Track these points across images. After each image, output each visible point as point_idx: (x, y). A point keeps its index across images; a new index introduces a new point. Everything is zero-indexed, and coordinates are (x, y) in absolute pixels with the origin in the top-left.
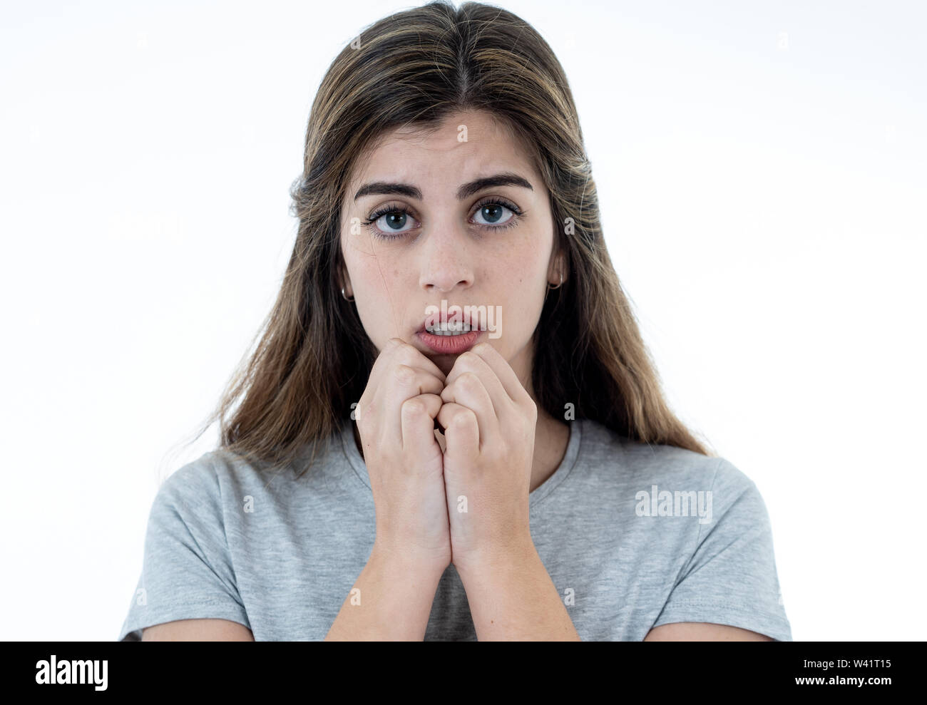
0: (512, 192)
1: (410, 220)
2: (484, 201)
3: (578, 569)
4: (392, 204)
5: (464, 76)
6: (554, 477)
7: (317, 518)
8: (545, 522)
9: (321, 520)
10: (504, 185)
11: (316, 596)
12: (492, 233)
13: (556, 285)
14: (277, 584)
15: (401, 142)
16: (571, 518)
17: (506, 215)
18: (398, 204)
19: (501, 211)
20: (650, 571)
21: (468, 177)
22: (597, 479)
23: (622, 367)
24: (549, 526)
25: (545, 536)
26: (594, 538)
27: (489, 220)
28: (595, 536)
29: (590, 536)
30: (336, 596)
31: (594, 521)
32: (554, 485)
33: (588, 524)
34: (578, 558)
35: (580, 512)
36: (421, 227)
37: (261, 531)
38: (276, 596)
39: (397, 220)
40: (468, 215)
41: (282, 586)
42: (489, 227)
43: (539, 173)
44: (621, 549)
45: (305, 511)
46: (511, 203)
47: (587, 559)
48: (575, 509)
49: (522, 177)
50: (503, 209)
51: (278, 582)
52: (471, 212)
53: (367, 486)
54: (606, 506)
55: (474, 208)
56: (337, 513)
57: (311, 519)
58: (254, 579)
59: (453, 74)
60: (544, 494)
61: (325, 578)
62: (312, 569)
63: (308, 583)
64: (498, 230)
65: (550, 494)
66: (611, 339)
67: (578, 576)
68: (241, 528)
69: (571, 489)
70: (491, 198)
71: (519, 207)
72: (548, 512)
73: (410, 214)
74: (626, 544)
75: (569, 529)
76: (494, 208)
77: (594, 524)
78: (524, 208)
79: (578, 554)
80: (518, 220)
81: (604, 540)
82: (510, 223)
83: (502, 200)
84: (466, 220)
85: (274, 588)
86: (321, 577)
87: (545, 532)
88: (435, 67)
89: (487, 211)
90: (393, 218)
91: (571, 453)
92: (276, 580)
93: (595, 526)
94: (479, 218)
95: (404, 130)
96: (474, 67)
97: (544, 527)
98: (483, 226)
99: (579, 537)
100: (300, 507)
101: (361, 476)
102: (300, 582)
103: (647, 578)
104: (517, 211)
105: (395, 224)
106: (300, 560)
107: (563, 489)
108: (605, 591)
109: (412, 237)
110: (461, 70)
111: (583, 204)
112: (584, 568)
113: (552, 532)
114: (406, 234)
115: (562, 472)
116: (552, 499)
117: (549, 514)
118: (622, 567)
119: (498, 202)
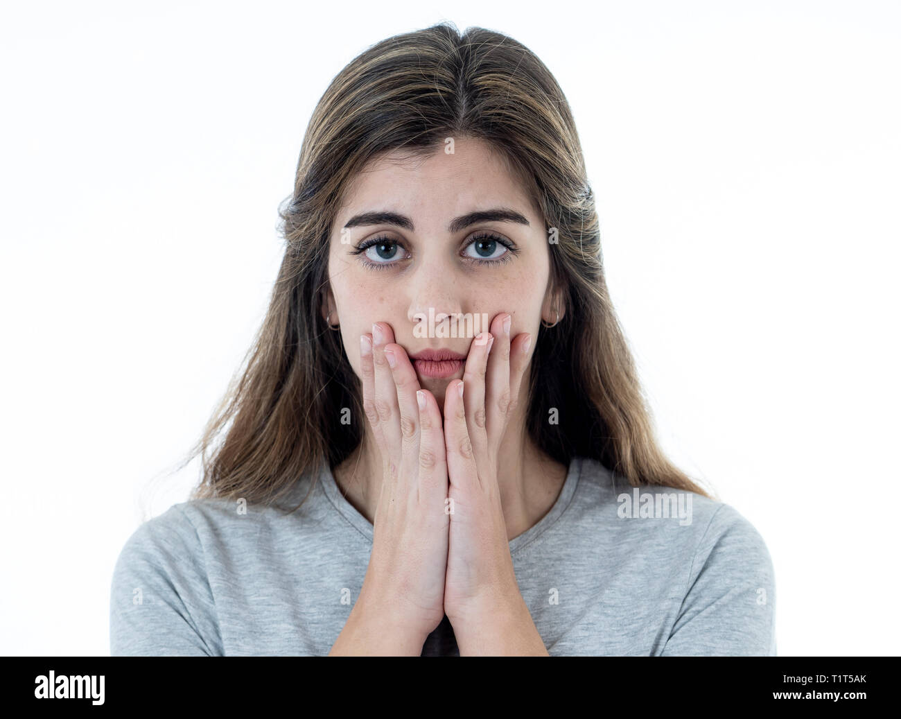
0: (507, 228)
1: (400, 250)
2: (477, 234)
3: (564, 616)
4: (382, 235)
5: (463, 102)
6: (543, 521)
7: (303, 563)
8: (531, 565)
9: (307, 565)
10: (498, 220)
12: (484, 267)
13: (552, 324)
14: (266, 629)
15: (395, 168)
16: (558, 562)
17: (500, 251)
18: (389, 235)
19: (495, 246)
21: (462, 211)
22: (590, 521)
24: (534, 570)
25: (530, 580)
26: (583, 584)
27: (482, 255)
28: (583, 582)
29: (578, 581)
30: (329, 643)
31: (583, 565)
32: (543, 528)
33: (576, 568)
34: (564, 605)
35: (568, 555)
36: (411, 258)
37: (245, 578)
38: (266, 640)
39: (387, 250)
40: (459, 250)
41: (272, 631)
42: (481, 261)
43: (537, 206)
44: (607, 591)
46: (505, 239)
47: (572, 606)
48: (564, 552)
49: (518, 212)
50: (497, 243)
51: (267, 627)
52: (464, 244)
54: (597, 550)
55: (467, 241)
56: (323, 556)
57: (296, 564)
59: (451, 98)
60: (531, 538)
61: (317, 626)
62: (303, 617)
63: (301, 629)
64: (491, 265)
65: (537, 537)
66: (601, 376)
68: (223, 576)
69: (561, 532)
70: (484, 232)
71: (514, 243)
72: (535, 556)
73: (402, 246)
74: (611, 586)
75: (555, 574)
76: (487, 243)
77: (581, 568)
78: (519, 243)
79: (563, 601)
80: (512, 256)
81: (592, 586)
82: (503, 258)
83: (497, 236)
84: (458, 253)
85: (263, 632)
86: (313, 625)
87: (530, 577)
88: (435, 90)
89: (480, 245)
90: (383, 248)
91: (565, 495)
92: (265, 625)
93: (584, 571)
94: (472, 251)
95: (397, 154)
96: (474, 93)
97: (530, 571)
98: (476, 259)
99: (566, 582)
100: (284, 552)
101: (346, 515)
104: (511, 246)
105: (386, 254)
106: (290, 605)
107: (551, 532)
108: (585, 637)
109: (402, 267)
110: (460, 93)
111: (583, 238)
112: (569, 616)
113: (538, 577)
114: (395, 264)
115: (554, 514)
116: (539, 542)
117: (536, 558)
118: (605, 611)
119: (491, 237)
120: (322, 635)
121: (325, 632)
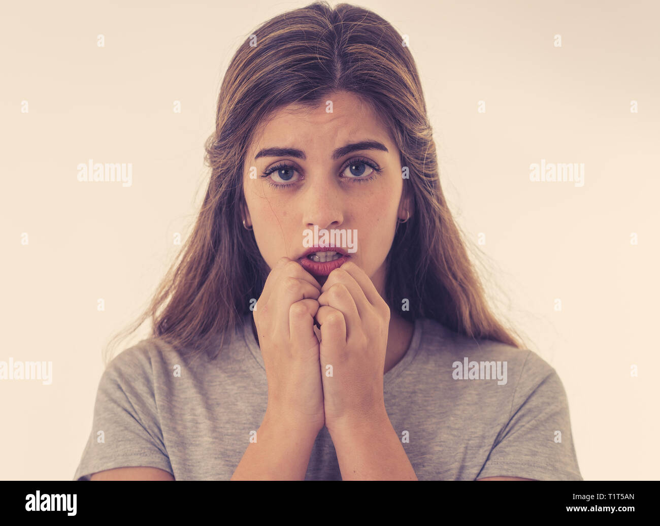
0: (373, 154)
1: (296, 173)
2: (352, 160)
3: (419, 434)
4: (283, 163)
5: (339, 66)
6: (401, 363)
7: (224, 391)
8: (394, 397)
9: (227, 392)
10: (366, 149)
11: (222, 450)
12: (357, 184)
13: (404, 220)
14: (194, 441)
15: (290, 116)
16: (414, 394)
17: (368, 171)
18: (287, 163)
19: (365, 168)
20: (473, 436)
21: (339, 144)
22: (434, 365)
23: (454, 281)
24: (397, 400)
25: (394, 407)
26: (432, 410)
27: (355, 175)
28: (433, 408)
29: (429, 408)
30: (238, 451)
31: (431, 397)
32: (401, 369)
33: (427, 399)
34: (419, 426)
35: (421, 390)
36: (304, 179)
37: (182, 400)
38: (193, 450)
39: (286, 173)
40: (338, 172)
41: (197, 443)
42: (355, 180)
43: (393, 138)
44: (452, 418)
45: (216, 385)
46: (372, 162)
47: (425, 426)
48: (417, 387)
49: (379, 142)
50: (366, 165)
51: (194, 439)
52: (342, 168)
53: (262, 367)
54: (441, 386)
55: (344, 165)
56: (239, 387)
57: (220, 391)
58: (177, 437)
59: (330, 64)
60: (394, 376)
61: (229, 437)
62: (220, 430)
63: (217, 440)
64: (362, 182)
65: (398, 376)
66: (446, 261)
67: (419, 439)
68: (167, 398)
69: (414, 373)
70: (357, 158)
71: (378, 166)
72: (397, 389)
73: (297, 170)
74: (455, 414)
75: (412, 402)
76: (359, 165)
77: (431, 399)
78: (382, 166)
79: (419, 422)
80: (377, 175)
81: (439, 412)
82: (370, 177)
83: (366, 160)
84: (338, 174)
85: (192, 444)
86: (227, 437)
87: (394, 405)
88: (316, 58)
89: (354, 168)
90: (283, 172)
91: (414, 345)
92: (193, 438)
93: (433, 400)
94: (348, 173)
95: (292, 107)
96: (346, 58)
97: (393, 401)
98: (351, 178)
99: (421, 409)
100: (212, 382)
101: (258, 359)
102: (211, 440)
103: (472, 441)
104: (376, 168)
105: (285, 176)
106: (211, 422)
107: (408, 372)
108: (439, 451)
109: (296, 187)
110: (335, 60)
111: (426, 160)
112: (424, 433)
113: (400, 405)
114: (293, 184)
115: (408, 358)
116: (400, 379)
117: (397, 391)
118: (452, 433)
119: (363, 162)
120: (233, 444)
121: (235, 442)
